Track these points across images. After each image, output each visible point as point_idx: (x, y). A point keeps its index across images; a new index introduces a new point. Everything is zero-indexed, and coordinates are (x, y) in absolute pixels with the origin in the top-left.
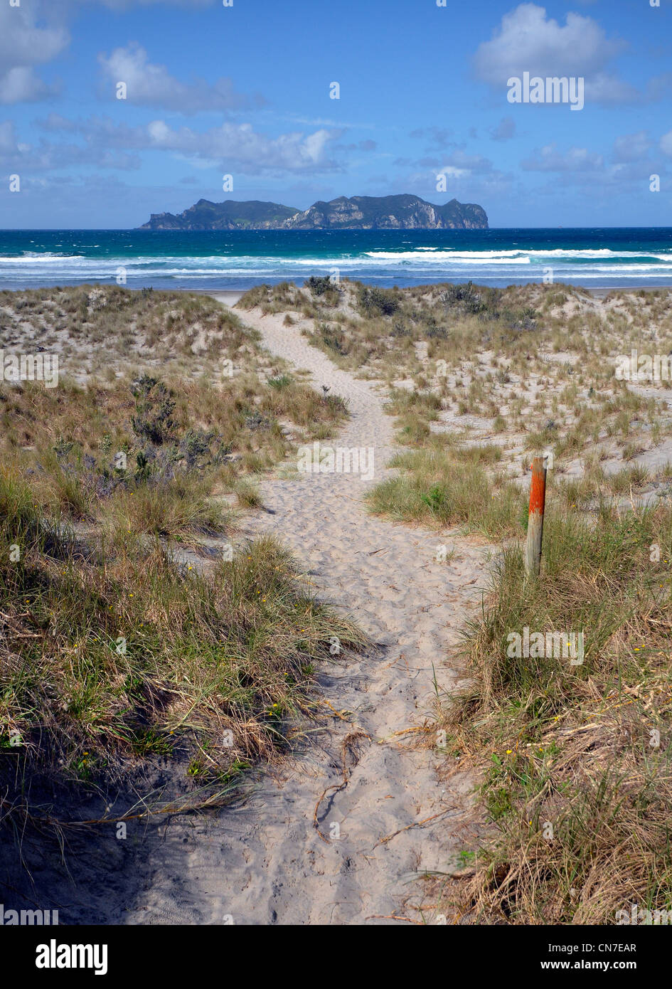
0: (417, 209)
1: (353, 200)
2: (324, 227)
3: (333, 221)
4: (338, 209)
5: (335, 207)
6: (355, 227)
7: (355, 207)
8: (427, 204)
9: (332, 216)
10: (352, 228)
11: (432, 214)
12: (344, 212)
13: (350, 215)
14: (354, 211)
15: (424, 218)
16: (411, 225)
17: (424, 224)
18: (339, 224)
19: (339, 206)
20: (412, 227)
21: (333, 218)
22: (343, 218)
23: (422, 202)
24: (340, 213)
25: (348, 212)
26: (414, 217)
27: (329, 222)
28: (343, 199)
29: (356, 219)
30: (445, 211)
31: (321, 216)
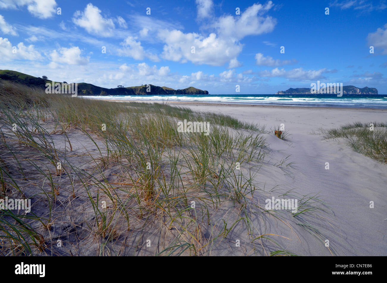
0: (353, 89)
8: (357, 88)
11: (358, 90)
15: (356, 91)
16: (351, 93)
17: (355, 93)
20: (351, 94)
23: (355, 87)
26: (352, 91)
30: (362, 90)
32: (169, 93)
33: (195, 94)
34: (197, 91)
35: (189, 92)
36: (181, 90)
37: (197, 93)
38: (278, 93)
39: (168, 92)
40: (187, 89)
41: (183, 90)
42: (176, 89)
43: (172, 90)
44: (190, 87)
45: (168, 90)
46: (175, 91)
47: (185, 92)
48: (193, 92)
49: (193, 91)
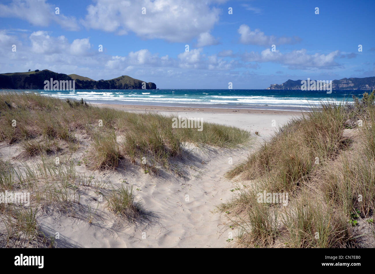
1: (350, 79)
2: (336, 89)
3: (340, 87)
4: (343, 82)
5: (341, 82)
6: (350, 89)
7: (350, 82)
9: (340, 85)
10: (348, 89)
12: (346, 83)
13: (348, 85)
14: (350, 83)
18: (343, 88)
19: (343, 81)
21: (341, 86)
22: (345, 86)
24: (344, 84)
25: (347, 84)
27: (339, 87)
28: (346, 79)
29: (351, 86)
31: (335, 85)
32: (83, 86)
33: (132, 88)
34: (135, 84)
35: (122, 85)
36: (106, 81)
37: (136, 87)
38: (270, 88)
39: (81, 85)
40: (118, 80)
41: (110, 81)
42: (97, 80)
43: (89, 80)
44: (123, 77)
45: (81, 80)
46: (95, 82)
47: (113, 84)
48: (129, 86)
49: (128, 82)
